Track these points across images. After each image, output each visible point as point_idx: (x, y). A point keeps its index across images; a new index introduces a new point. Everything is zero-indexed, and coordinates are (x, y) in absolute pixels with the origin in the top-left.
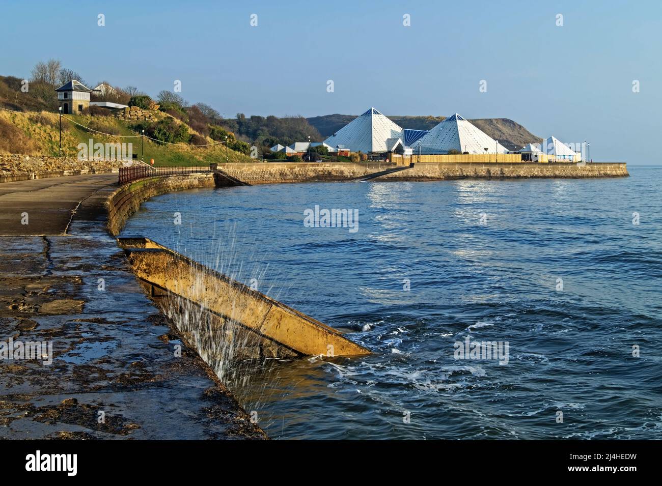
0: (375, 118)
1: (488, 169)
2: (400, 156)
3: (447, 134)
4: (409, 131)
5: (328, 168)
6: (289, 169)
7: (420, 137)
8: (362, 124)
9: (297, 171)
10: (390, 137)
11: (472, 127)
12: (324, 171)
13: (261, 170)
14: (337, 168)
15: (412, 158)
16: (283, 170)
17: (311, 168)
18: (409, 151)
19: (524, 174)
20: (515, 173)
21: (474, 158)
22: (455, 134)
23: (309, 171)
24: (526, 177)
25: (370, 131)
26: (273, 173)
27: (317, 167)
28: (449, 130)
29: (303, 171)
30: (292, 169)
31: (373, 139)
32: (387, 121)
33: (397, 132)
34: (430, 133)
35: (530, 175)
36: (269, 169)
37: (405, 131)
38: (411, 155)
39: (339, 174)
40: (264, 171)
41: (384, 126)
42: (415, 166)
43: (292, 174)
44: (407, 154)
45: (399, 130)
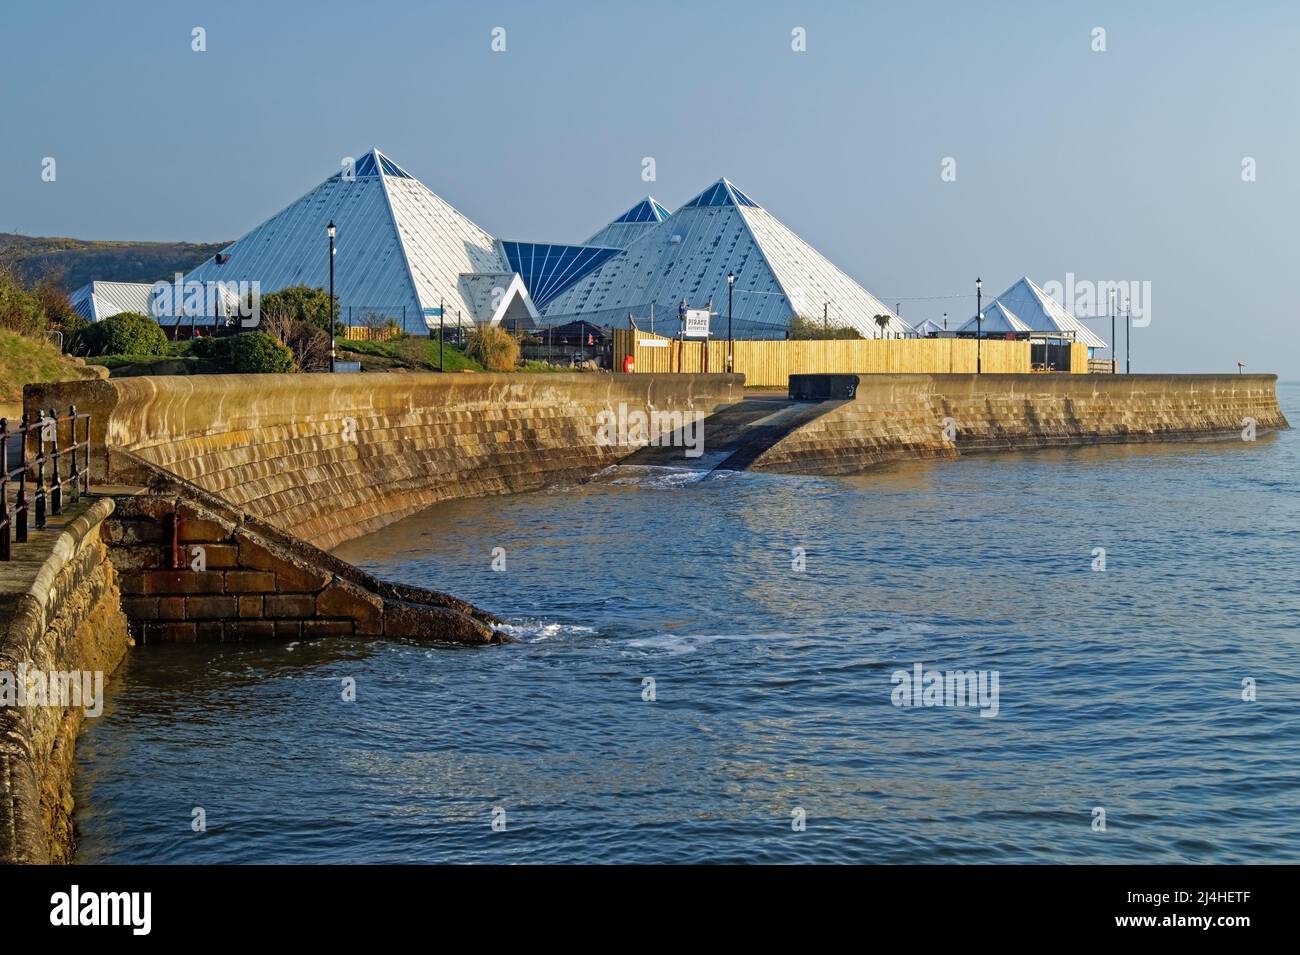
0: (395, 190)
1: (1026, 401)
2: (664, 342)
3: (708, 260)
4: (526, 248)
5: (520, 405)
6: (386, 421)
7: (587, 271)
8: (342, 213)
9: (417, 429)
10: (469, 270)
11: (785, 235)
12: (510, 428)
13: (286, 437)
14: (553, 408)
15: (705, 354)
16: (366, 429)
17: (462, 407)
18: (697, 322)
19: (1135, 421)
20: (1110, 420)
21: (906, 355)
22: (746, 257)
23: (459, 431)
24: (1142, 433)
25: (391, 241)
26: (335, 455)
27: (483, 404)
28: (715, 244)
29: (437, 427)
30: (396, 413)
31: (414, 273)
32: (436, 204)
33: (481, 251)
34: (625, 253)
35: (1152, 426)
36: (313, 425)
37: (509, 247)
38: (703, 340)
39: (563, 440)
40: (296, 437)
41: (435, 225)
42: (860, 392)
43: (400, 450)
44: (689, 333)
45: (483, 241)
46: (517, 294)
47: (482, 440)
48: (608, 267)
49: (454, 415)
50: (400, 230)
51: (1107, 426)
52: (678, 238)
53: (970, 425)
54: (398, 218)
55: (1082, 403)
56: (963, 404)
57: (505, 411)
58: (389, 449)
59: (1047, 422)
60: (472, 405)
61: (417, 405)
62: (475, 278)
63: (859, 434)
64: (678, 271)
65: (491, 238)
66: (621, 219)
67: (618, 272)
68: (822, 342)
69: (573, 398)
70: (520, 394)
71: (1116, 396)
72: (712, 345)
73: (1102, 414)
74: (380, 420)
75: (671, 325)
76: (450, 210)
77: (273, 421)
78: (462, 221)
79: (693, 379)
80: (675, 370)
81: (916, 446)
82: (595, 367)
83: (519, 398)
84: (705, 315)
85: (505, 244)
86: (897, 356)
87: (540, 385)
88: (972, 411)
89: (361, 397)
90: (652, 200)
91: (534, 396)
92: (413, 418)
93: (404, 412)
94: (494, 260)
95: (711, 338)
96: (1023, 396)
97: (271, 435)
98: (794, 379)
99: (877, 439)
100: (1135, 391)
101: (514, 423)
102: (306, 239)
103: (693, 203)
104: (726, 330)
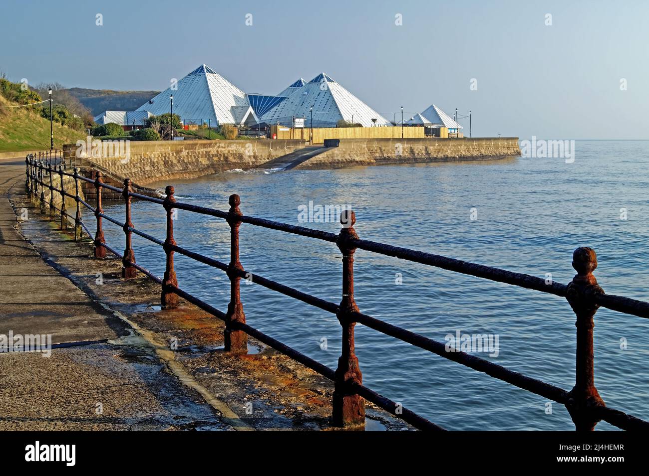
0: (210, 78)
1: (411, 147)
2: (288, 129)
3: (316, 101)
4: (256, 97)
5: (223, 149)
6: (175, 154)
7: (275, 105)
8: (192, 86)
9: (185, 156)
10: (234, 105)
11: (345, 92)
12: (219, 156)
13: (139, 158)
14: (235, 150)
15: (302, 133)
16: (168, 156)
17: (202, 150)
18: (300, 123)
19: (451, 153)
20: (442, 153)
21: (376, 133)
22: (328, 99)
23: (200, 157)
24: (454, 158)
25: (208, 95)
26: (156, 164)
27: (209, 149)
28: (318, 95)
29: (193, 156)
30: (178, 152)
31: (215, 106)
32: (224, 82)
33: (240, 98)
34: (288, 99)
35: (458, 155)
36: (149, 155)
37: (250, 97)
38: (302, 128)
39: (238, 160)
40: (143, 158)
41: (223, 90)
42: (340, 145)
43: (179, 162)
44: (296, 126)
45: (241, 95)
46: (251, 113)
47: (208, 159)
48: (282, 103)
49: (199, 152)
50: (211, 92)
51: (441, 155)
52: (306, 93)
53: (389, 155)
54: (210, 87)
55: (432, 148)
56: (387, 148)
57: (217, 151)
58: (175, 161)
59: (418, 154)
60: (206, 150)
61: (186, 149)
62: (237, 108)
63: (340, 158)
64: (305, 105)
65: (244, 94)
66: (291, 86)
67: (285, 105)
68: (345, 128)
69: (242, 147)
70: (223, 146)
71: (444, 145)
72: (305, 130)
73: (439, 151)
74: (173, 154)
75: (290, 124)
76: (230, 84)
77: (135, 153)
78: (234, 88)
79: (286, 141)
80: (292, 138)
81: (361, 161)
82: (265, 137)
83: (222, 147)
84: (302, 120)
85: (249, 96)
86: (373, 133)
87: (230, 143)
88: (390, 150)
89: (166, 147)
90: (302, 79)
91: (228, 146)
92: (184, 153)
93: (181, 151)
94: (244, 101)
95: (305, 128)
96: (409, 145)
97: (134, 157)
98: (325, 140)
99: (346, 159)
100: (452, 143)
101: (220, 155)
102: (180, 95)
103: (312, 81)
104: (310, 125)
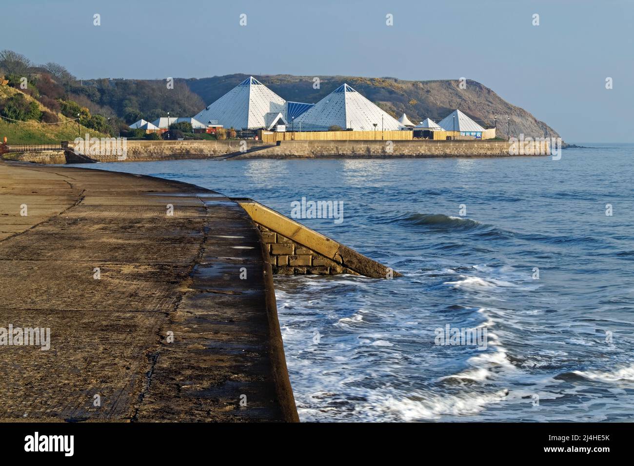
0: (252, 88)
1: (368, 147)
2: (272, 133)
4: (293, 104)
5: (186, 146)
6: (143, 148)
7: (304, 112)
8: (239, 96)
9: (152, 149)
10: (270, 112)
12: (182, 150)
14: (196, 147)
15: (285, 136)
17: (168, 146)
18: (281, 128)
19: (409, 152)
22: (341, 108)
23: (165, 150)
25: (247, 104)
28: (336, 103)
29: (158, 149)
33: (278, 106)
34: (315, 106)
38: (284, 132)
39: (199, 153)
41: (264, 98)
42: (281, 144)
43: (146, 152)
44: (278, 131)
46: (280, 118)
47: (172, 151)
50: (250, 101)
52: (328, 102)
53: (345, 152)
56: (343, 147)
57: (181, 147)
58: (143, 152)
59: (374, 152)
64: (325, 112)
65: (285, 102)
72: (287, 133)
84: (284, 126)
91: (190, 144)
93: (149, 146)
94: (281, 108)
104: (292, 129)
